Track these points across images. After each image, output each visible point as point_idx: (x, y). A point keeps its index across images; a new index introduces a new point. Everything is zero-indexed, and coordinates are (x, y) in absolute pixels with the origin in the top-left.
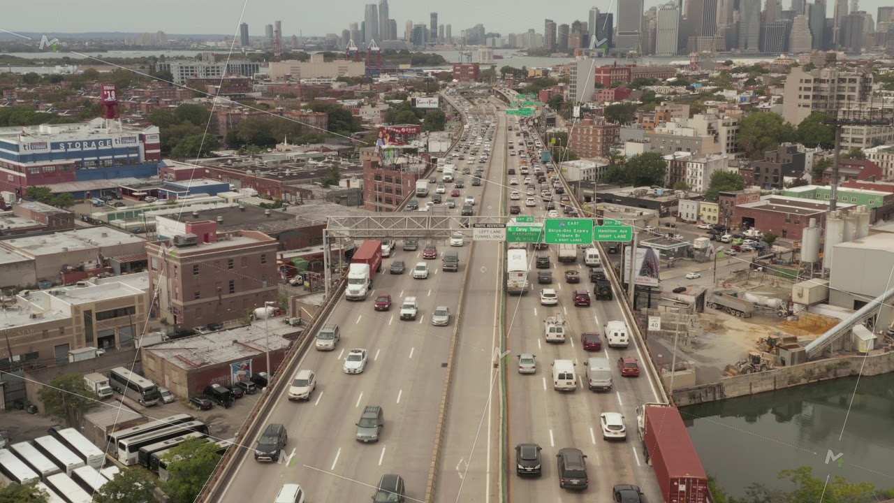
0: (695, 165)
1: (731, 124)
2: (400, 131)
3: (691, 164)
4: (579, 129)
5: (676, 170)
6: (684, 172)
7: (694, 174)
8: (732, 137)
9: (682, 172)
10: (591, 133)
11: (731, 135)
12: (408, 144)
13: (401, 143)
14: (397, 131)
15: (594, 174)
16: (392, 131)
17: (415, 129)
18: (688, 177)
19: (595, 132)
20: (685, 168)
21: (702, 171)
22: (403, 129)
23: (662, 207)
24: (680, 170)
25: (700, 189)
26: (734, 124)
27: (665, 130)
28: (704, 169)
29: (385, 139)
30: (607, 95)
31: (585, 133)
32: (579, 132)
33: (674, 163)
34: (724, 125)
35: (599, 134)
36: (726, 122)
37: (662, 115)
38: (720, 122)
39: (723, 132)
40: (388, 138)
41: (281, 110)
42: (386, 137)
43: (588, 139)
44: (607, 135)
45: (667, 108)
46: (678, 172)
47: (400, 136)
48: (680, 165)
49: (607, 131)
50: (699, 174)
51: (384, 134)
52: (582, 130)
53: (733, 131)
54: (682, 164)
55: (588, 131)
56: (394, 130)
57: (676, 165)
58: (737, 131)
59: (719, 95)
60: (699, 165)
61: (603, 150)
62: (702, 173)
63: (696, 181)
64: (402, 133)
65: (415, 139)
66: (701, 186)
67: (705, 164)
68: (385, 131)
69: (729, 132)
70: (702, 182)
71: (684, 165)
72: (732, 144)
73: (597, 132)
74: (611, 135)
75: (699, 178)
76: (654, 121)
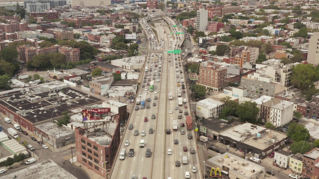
0: (276, 110)
1: (287, 71)
2: (97, 112)
3: (273, 109)
4: (205, 71)
5: (264, 111)
6: (269, 113)
7: (275, 115)
8: (288, 78)
9: (268, 113)
10: (212, 74)
11: (287, 76)
12: (103, 119)
13: (98, 119)
14: (95, 111)
15: (217, 110)
16: (92, 112)
17: (107, 110)
18: (271, 116)
19: (214, 74)
20: (270, 110)
21: (280, 114)
22: (99, 110)
23: (263, 153)
24: (266, 112)
25: (279, 124)
26: (289, 70)
27: (253, 77)
28: (282, 113)
29: (87, 117)
30: (213, 26)
31: (209, 73)
32: (205, 72)
33: (263, 107)
34: (284, 72)
35: (216, 75)
36: (285, 69)
37: (246, 55)
38: (282, 70)
39: (284, 76)
40: (90, 116)
41: (57, 47)
42: (88, 116)
43: (210, 77)
44: (220, 75)
45: (248, 51)
46: (265, 112)
47: (97, 114)
48: (266, 109)
49: (221, 73)
50: (278, 116)
51: (86, 114)
52: (207, 72)
53: (288, 74)
54: (268, 108)
55: (210, 72)
56: (93, 111)
57: (264, 108)
58: (290, 74)
59: (265, 30)
60: (278, 111)
61: (218, 83)
62: (280, 116)
63: (276, 119)
64: (98, 112)
65: (107, 116)
66: (280, 123)
67: (282, 111)
68: (87, 112)
69: (286, 75)
70: (280, 120)
71: (269, 109)
72: (288, 81)
73: (215, 73)
74: (222, 75)
75: (278, 118)
76: (241, 57)
